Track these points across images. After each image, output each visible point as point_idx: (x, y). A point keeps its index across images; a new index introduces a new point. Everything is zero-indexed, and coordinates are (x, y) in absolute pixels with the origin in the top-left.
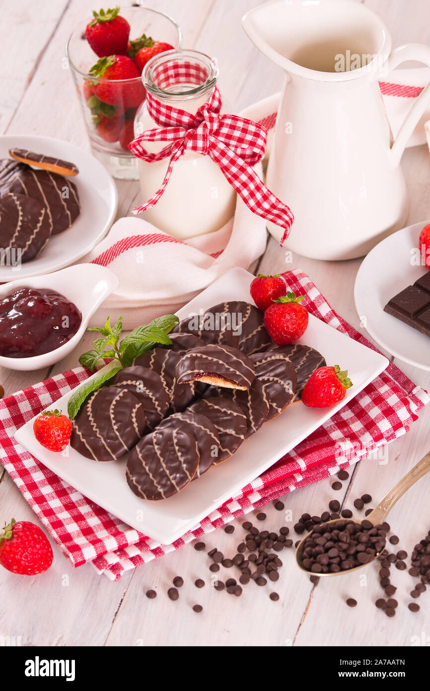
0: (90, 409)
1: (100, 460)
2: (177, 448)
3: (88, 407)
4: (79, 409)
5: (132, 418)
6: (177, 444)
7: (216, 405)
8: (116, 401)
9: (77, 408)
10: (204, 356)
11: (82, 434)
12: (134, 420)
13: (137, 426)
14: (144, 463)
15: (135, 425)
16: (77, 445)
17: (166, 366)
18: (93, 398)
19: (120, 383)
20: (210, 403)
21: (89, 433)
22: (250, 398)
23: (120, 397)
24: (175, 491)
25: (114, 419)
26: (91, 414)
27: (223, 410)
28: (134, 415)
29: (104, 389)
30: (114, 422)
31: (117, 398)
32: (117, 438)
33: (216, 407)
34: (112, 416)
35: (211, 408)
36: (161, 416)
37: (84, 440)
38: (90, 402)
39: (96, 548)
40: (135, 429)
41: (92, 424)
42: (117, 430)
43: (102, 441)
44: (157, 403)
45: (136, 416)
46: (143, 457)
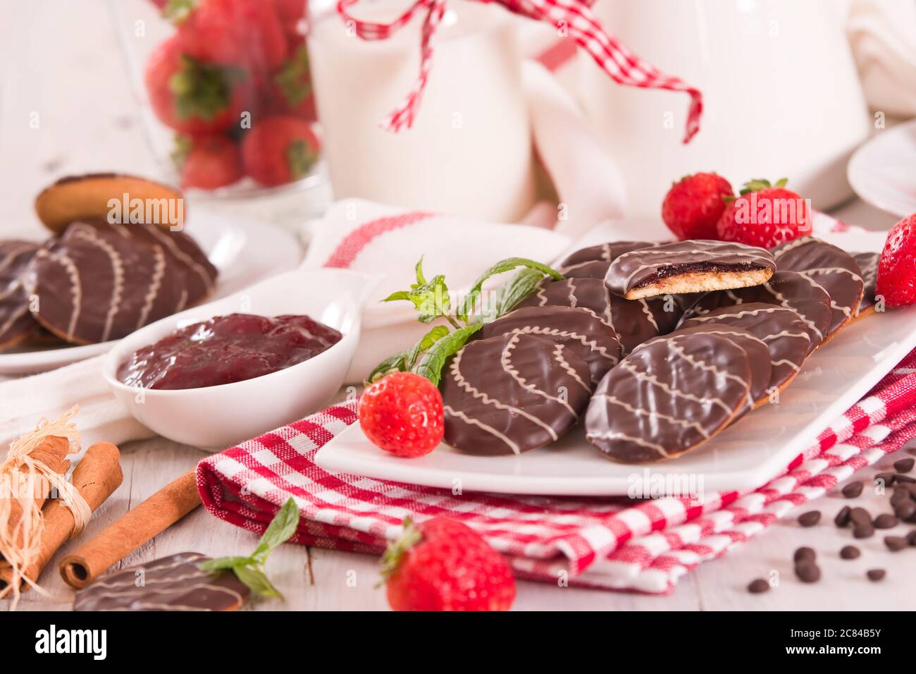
0: (459, 377)
2: (690, 358)
3: (455, 375)
4: (439, 377)
5: (559, 363)
6: (686, 352)
8: (510, 350)
9: (435, 376)
11: (465, 413)
12: (565, 365)
13: (576, 373)
14: (628, 407)
15: (572, 372)
16: (460, 437)
17: (577, 298)
18: (457, 360)
21: (476, 409)
22: (778, 295)
23: (514, 343)
24: (725, 416)
25: (519, 376)
26: (467, 384)
27: (741, 314)
28: (560, 358)
29: (472, 343)
30: (521, 381)
31: (510, 346)
32: (542, 399)
33: (722, 317)
34: (514, 373)
37: (473, 421)
38: (455, 367)
40: (574, 378)
41: (476, 395)
42: (535, 388)
43: (514, 410)
44: (593, 343)
45: (565, 360)
46: (618, 399)
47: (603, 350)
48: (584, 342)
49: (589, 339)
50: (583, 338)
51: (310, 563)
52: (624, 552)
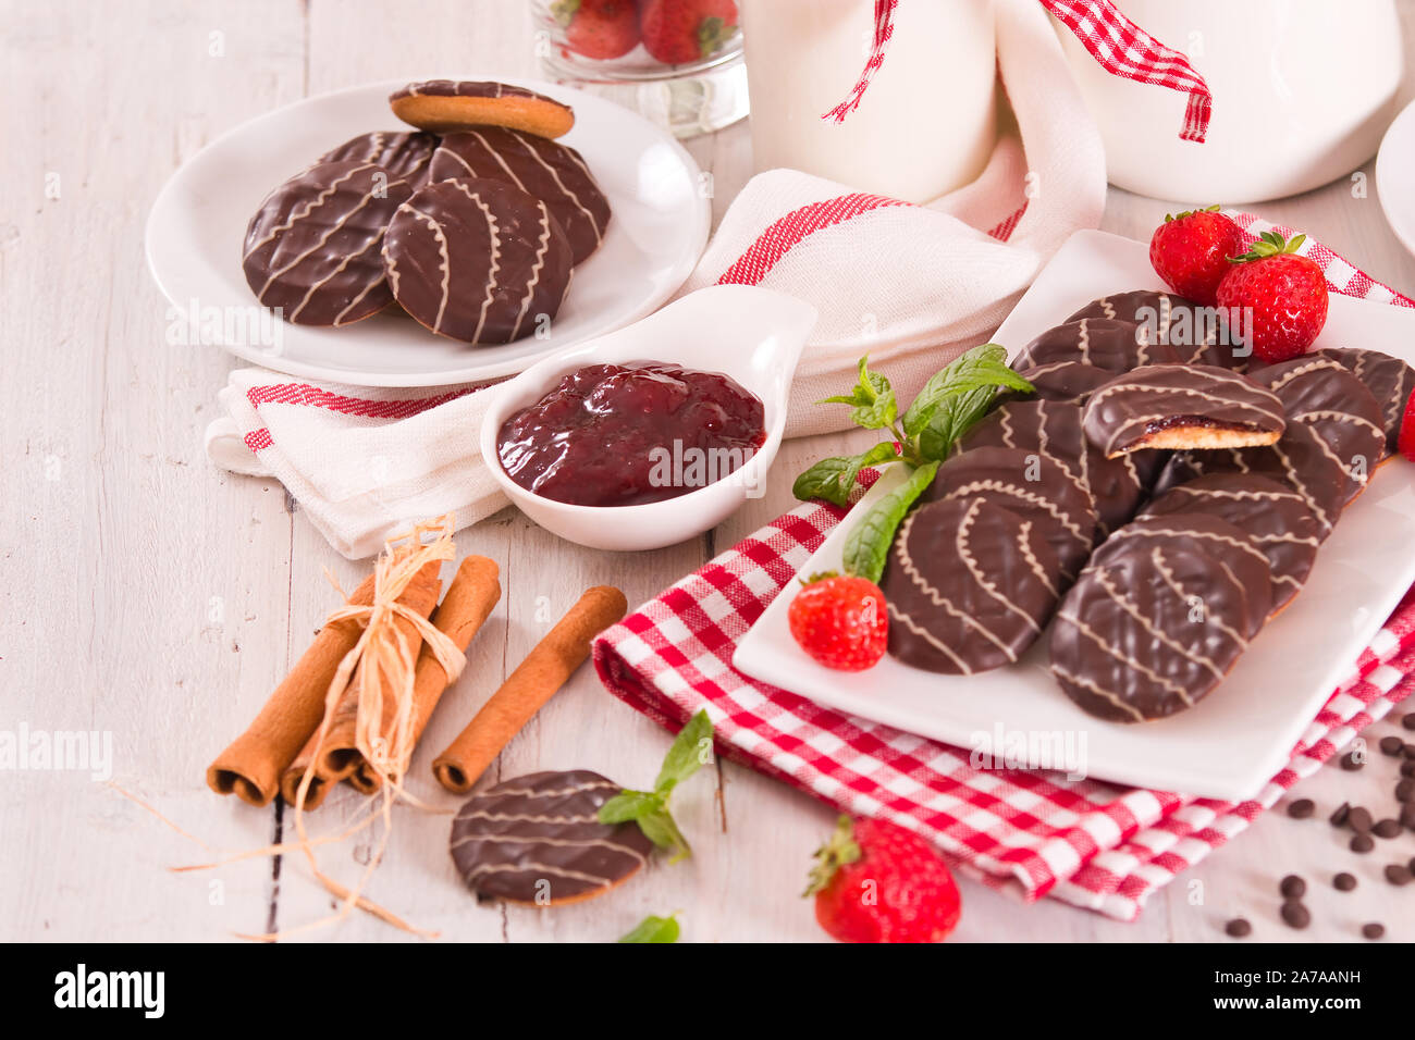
0: (906, 560)
1: (977, 668)
2: (1178, 587)
3: (902, 557)
4: (883, 562)
5: (1024, 555)
6: (1175, 578)
7: (1214, 490)
8: (968, 527)
9: (879, 560)
10: (1145, 388)
11: (911, 619)
12: (1031, 558)
13: (1044, 572)
14: (1102, 643)
15: (1038, 569)
16: (906, 647)
17: (1048, 435)
18: (905, 533)
19: (952, 492)
20: (1196, 488)
21: (925, 613)
22: (1286, 461)
23: (973, 516)
24: (1213, 681)
25: (977, 567)
26: (915, 571)
27: (1240, 495)
28: (1025, 548)
29: (923, 509)
30: (979, 575)
31: (968, 520)
32: (1002, 608)
33: (1218, 494)
34: (971, 563)
35: (1205, 499)
36: (1084, 543)
37: (921, 631)
38: (902, 543)
39: (1073, 844)
40: (1040, 578)
41: (926, 590)
42: (996, 590)
43: (969, 621)
44: (1065, 517)
45: (1033, 550)
46: (1092, 629)
47: (1075, 528)
48: (1054, 513)
49: (1060, 510)
50: (1053, 507)
51: (721, 788)
52: (1089, 875)
